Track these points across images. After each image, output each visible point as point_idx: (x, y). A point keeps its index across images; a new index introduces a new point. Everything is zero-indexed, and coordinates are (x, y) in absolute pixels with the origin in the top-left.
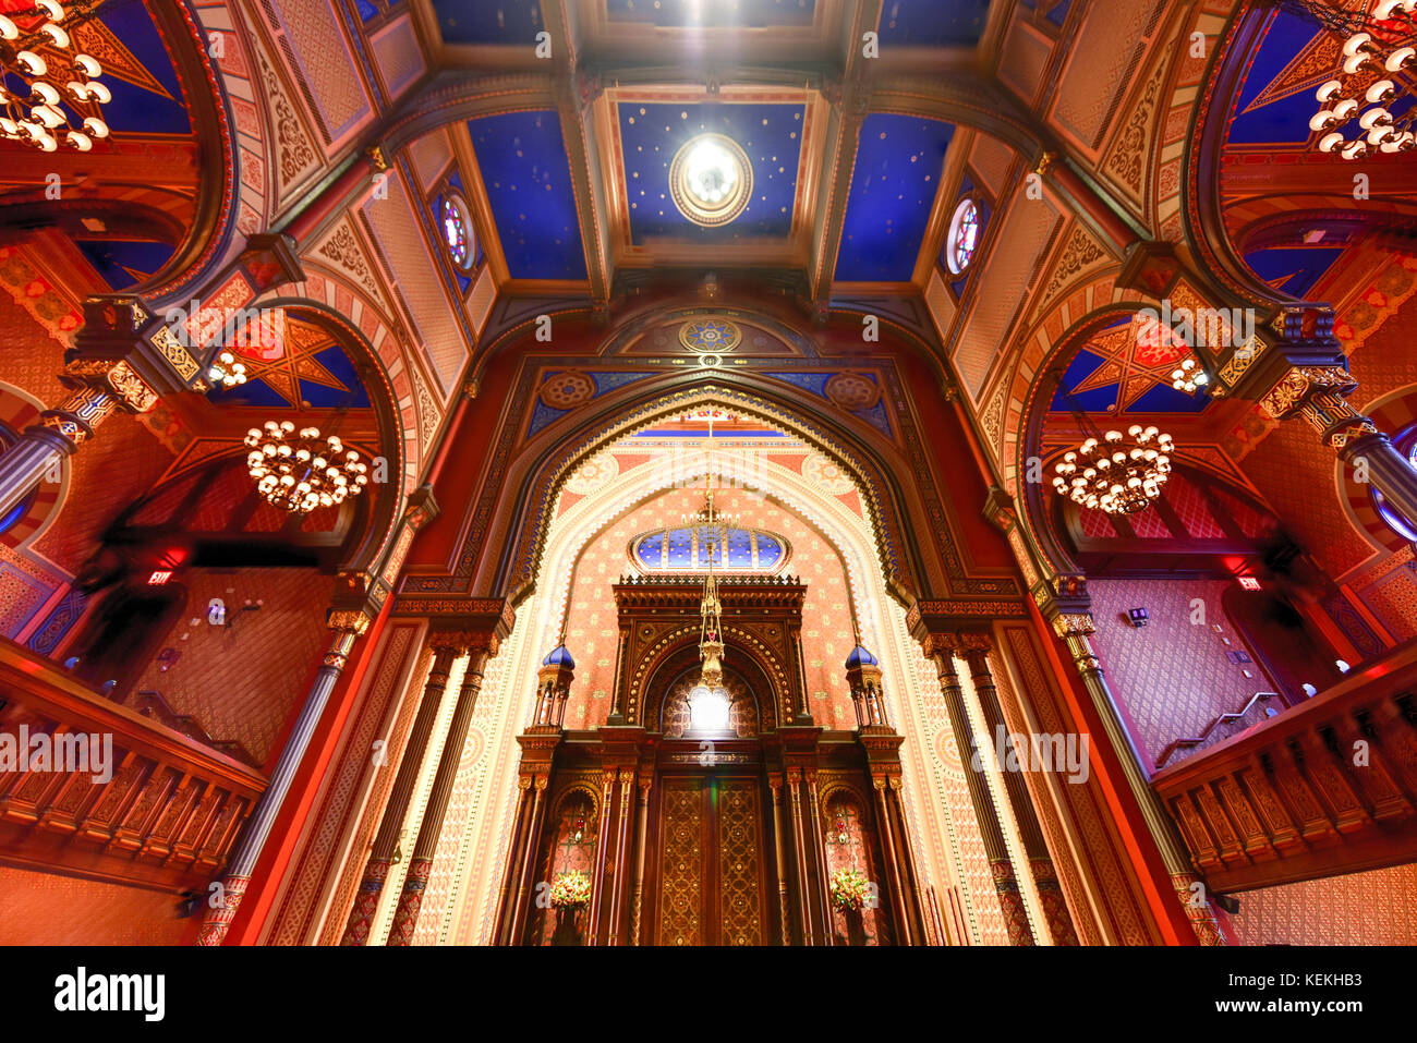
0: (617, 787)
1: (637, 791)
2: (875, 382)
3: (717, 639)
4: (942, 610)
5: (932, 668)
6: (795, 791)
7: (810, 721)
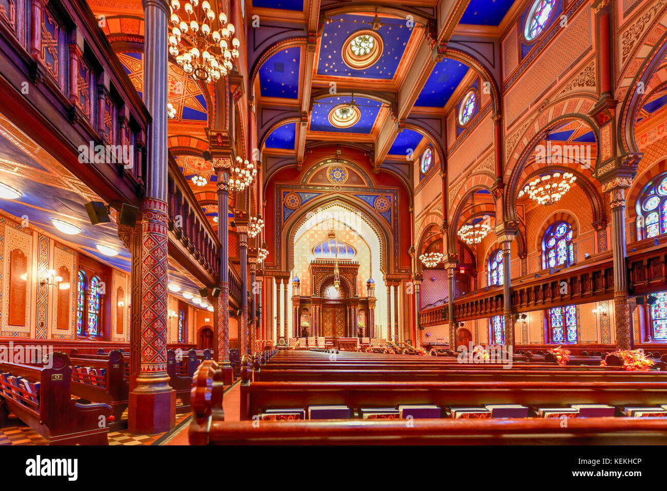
0: (316, 308)
1: (319, 309)
2: (390, 200)
3: (338, 280)
4: (391, 277)
5: (386, 288)
6: (353, 310)
7: (357, 297)
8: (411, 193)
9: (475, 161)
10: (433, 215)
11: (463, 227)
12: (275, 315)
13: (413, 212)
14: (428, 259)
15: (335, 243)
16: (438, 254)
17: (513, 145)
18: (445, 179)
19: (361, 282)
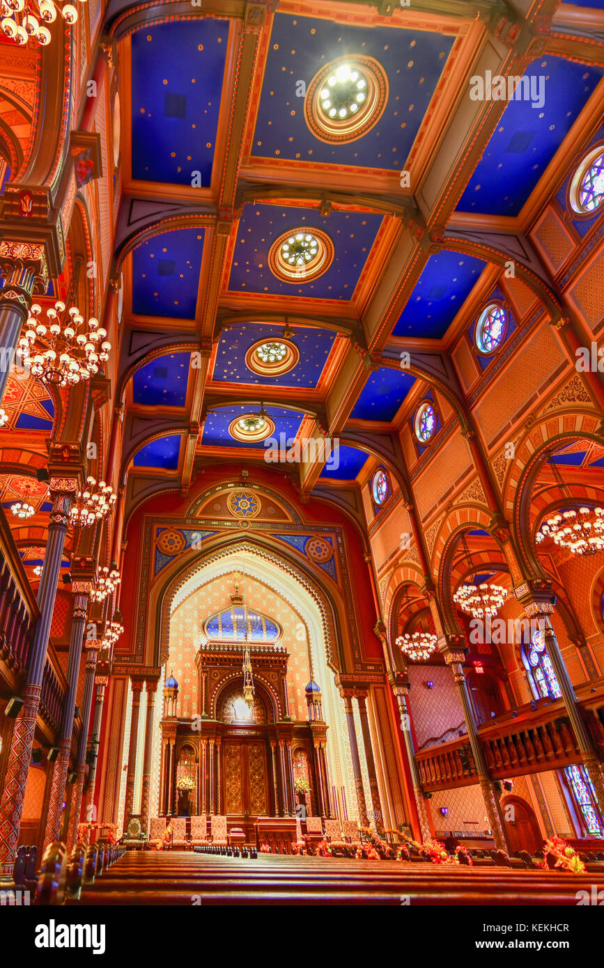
0: (208, 745)
1: (215, 747)
2: (331, 544)
3: (251, 684)
4: (349, 678)
5: (343, 702)
6: (282, 749)
7: (289, 720)
8: (364, 532)
9: (452, 489)
10: (406, 568)
11: (460, 588)
12: (125, 761)
13: (371, 562)
14: (411, 645)
15: (243, 614)
16: (428, 635)
17: (504, 469)
18: (413, 513)
19: (294, 689)
